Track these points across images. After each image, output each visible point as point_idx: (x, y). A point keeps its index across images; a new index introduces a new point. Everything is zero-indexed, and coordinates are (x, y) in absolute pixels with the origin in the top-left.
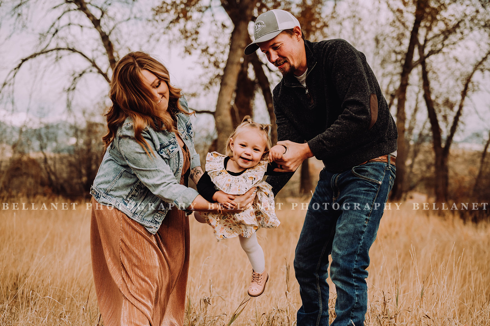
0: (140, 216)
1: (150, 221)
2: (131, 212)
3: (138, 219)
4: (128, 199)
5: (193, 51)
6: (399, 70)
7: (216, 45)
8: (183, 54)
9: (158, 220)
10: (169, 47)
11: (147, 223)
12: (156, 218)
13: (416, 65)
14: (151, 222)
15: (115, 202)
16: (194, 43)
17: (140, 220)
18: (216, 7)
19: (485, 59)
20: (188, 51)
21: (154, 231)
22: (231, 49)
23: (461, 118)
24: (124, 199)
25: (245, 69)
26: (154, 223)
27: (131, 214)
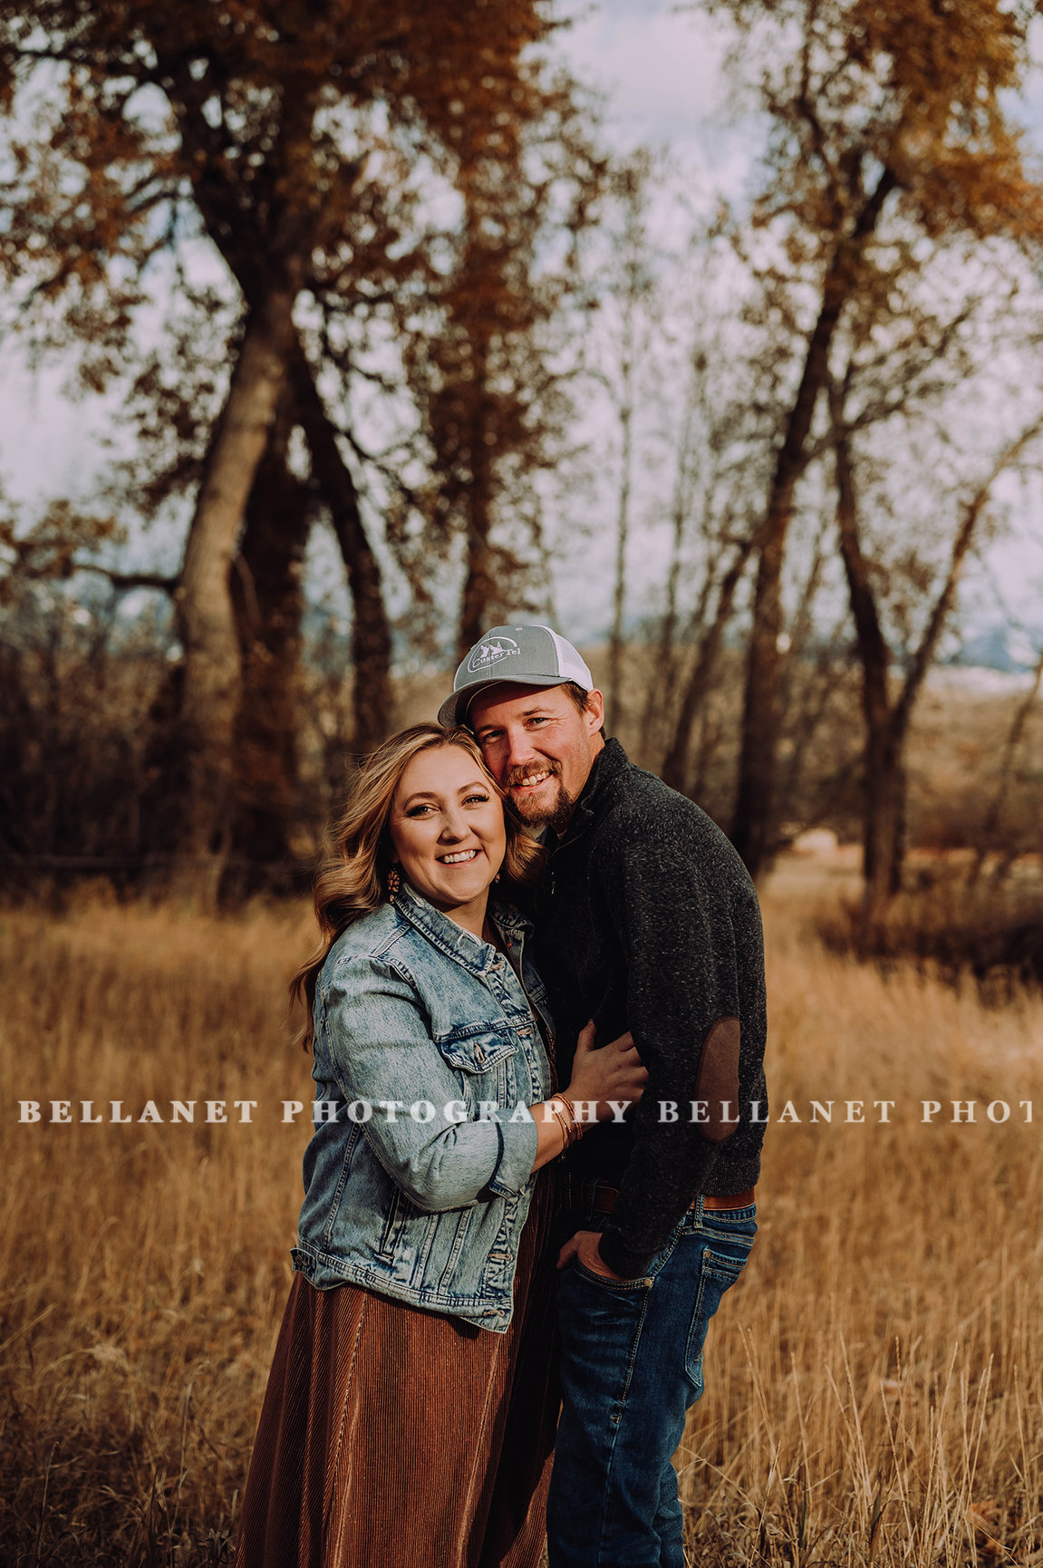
0: (443, 1291)
1: (476, 1295)
2: (413, 1288)
3: (439, 1301)
4: (388, 1249)
5: (110, 382)
6: (766, 463)
7: (183, 361)
8: (76, 386)
9: (499, 1285)
10: (33, 366)
11: (471, 1303)
12: (490, 1279)
13: (818, 452)
14: (481, 1297)
15: (351, 1270)
16: (112, 352)
17: (445, 1302)
18: (188, 236)
19: (1029, 434)
20: (94, 378)
21: (502, 1322)
22: (235, 380)
23: (950, 618)
24: (374, 1252)
25: (279, 444)
26: (490, 1297)
27: (413, 1295)
